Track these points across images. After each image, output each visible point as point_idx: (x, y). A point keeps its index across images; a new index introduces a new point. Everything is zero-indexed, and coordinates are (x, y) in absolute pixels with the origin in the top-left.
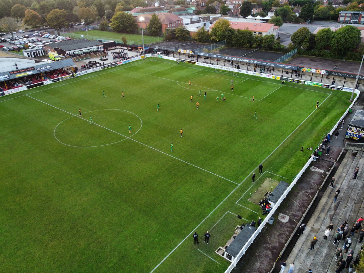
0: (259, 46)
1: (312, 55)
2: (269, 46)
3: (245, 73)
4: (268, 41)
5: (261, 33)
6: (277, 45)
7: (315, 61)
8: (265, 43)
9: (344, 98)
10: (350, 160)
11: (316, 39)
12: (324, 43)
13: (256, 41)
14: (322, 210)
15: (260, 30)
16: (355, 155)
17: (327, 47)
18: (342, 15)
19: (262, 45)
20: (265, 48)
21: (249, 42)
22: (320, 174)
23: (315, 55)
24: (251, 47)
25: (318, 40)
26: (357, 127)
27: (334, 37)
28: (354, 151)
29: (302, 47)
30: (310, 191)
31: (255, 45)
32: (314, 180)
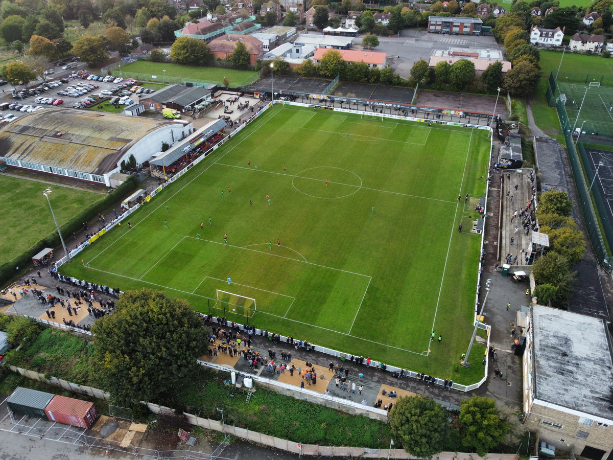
0: (377, 80)
1: (432, 89)
2: (388, 80)
3: (390, 117)
4: (386, 76)
5: (376, 65)
6: (396, 79)
7: (439, 97)
8: (384, 77)
9: (482, 135)
10: (508, 181)
11: (436, 73)
12: (444, 77)
13: (373, 75)
14: (507, 207)
15: (375, 63)
16: (509, 177)
17: (446, 81)
18: (432, 23)
19: (381, 79)
20: (383, 82)
21: (366, 76)
22: (496, 191)
23: (435, 89)
24: (368, 81)
25: (438, 74)
26: (506, 159)
27: (452, 71)
28: (508, 175)
29: (422, 81)
30: (496, 200)
31: (372, 80)
32: (495, 194)
